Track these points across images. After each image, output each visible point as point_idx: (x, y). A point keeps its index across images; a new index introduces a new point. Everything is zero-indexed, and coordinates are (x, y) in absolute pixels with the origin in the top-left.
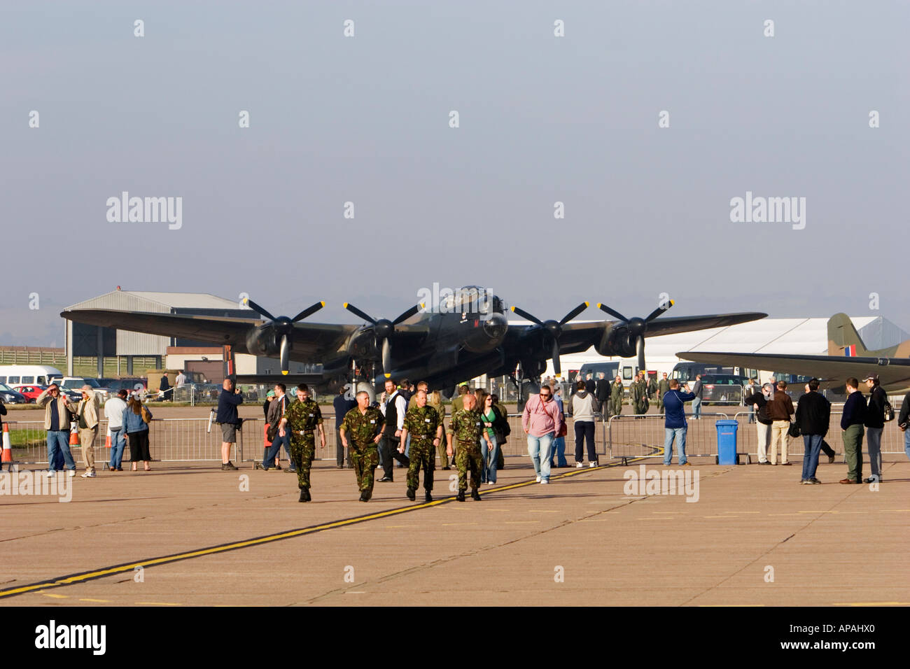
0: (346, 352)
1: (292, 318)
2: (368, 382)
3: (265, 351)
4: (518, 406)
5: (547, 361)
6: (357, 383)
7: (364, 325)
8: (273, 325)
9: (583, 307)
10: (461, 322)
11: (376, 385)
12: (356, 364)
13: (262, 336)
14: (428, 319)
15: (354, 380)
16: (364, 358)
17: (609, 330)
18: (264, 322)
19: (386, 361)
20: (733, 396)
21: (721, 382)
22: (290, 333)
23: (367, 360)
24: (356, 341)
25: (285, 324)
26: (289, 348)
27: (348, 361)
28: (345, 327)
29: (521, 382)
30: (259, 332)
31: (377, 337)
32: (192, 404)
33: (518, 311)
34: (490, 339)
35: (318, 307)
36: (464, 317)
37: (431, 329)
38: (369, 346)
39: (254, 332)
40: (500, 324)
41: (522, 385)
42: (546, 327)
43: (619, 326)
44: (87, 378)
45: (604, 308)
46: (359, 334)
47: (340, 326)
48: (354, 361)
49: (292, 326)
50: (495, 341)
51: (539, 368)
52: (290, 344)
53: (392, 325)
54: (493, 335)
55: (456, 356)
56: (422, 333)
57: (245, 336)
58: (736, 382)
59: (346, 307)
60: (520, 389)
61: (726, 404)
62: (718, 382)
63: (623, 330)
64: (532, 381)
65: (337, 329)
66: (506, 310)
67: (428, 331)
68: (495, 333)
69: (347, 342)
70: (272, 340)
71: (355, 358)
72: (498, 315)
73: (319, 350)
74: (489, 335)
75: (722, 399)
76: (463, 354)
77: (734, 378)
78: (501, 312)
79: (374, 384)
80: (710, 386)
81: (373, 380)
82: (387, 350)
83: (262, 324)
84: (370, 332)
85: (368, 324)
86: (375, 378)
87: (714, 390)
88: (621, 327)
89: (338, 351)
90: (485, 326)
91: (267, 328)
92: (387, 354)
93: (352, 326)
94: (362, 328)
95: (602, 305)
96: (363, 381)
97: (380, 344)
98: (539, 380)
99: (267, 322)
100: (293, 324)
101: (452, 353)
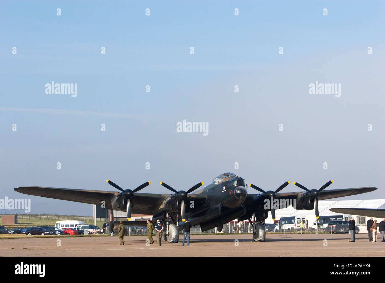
0: (163, 209)
1: (133, 190)
2: (175, 224)
3: (119, 208)
4: (253, 235)
5: (268, 212)
6: (169, 225)
7: (172, 194)
8: (123, 194)
9: (287, 184)
10: (223, 192)
11: (179, 226)
12: (168, 214)
13: (118, 200)
14: (206, 191)
15: (167, 223)
16: (172, 211)
17: (300, 196)
18: (119, 193)
19: (183, 213)
20: (346, 229)
21: (338, 224)
22: (132, 198)
23: (174, 213)
24: (168, 202)
25: (129, 193)
26: (131, 206)
27: (164, 213)
28: (163, 195)
29: (255, 223)
30: (116, 198)
31: (178, 200)
32: (112, 235)
33: (253, 186)
34: (238, 200)
35: (147, 184)
36: (224, 189)
37: (207, 196)
38: (174, 205)
39: (114, 198)
40: (244, 192)
41: (255, 225)
42: (267, 194)
43: (305, 194)
44: (90, 225)
45: (297, 184)
46: (169, 199)
47: (160, 195)
48: (167, 213)
49: (132, 194)
50: (241, 201)
51: (264, 216)
52: (132, 204)
53: (185, 194)
54: (239, 198)
55: (220, 209)
56: (203, 198)
57: (111, 201)
58: (344, 224)
59: (161, 184)
60: (254, 227)
61: (343, 233)
62: (337, 224)
63: (307, 196)
64: (261, 223)
65: (158, 196)
66: (246, 185)
67: (206, 197)
68: (241, 197)
69: (163, 203)
70: (122, 202)
71: (167, 211)
72: (242, 187)
73: (150, 208)
74: (237, 198)
75: (341, 231)
76: (224, 209)
77: (343, 222)
78: (244, 186)
79: (178, 225)
80: (334, 226)
81: (177, 223)
82: (184, 207)
83: (118, 194)
84: (175, 197)
85: (174, 193)
86: (178, 222)
87: (336, 227)
88: (306, 194)
89: (160, 208)
90: (235, 193)
91: (120, 196)
92: (183, 209)
93: (166, 194)
94: (171, 195)
95: (296, 183)
96: (173, 224)
97: (180, 204)
98: (264, 222)
99: (120, 193)
100: (133, 193)
101: (218, 208)
